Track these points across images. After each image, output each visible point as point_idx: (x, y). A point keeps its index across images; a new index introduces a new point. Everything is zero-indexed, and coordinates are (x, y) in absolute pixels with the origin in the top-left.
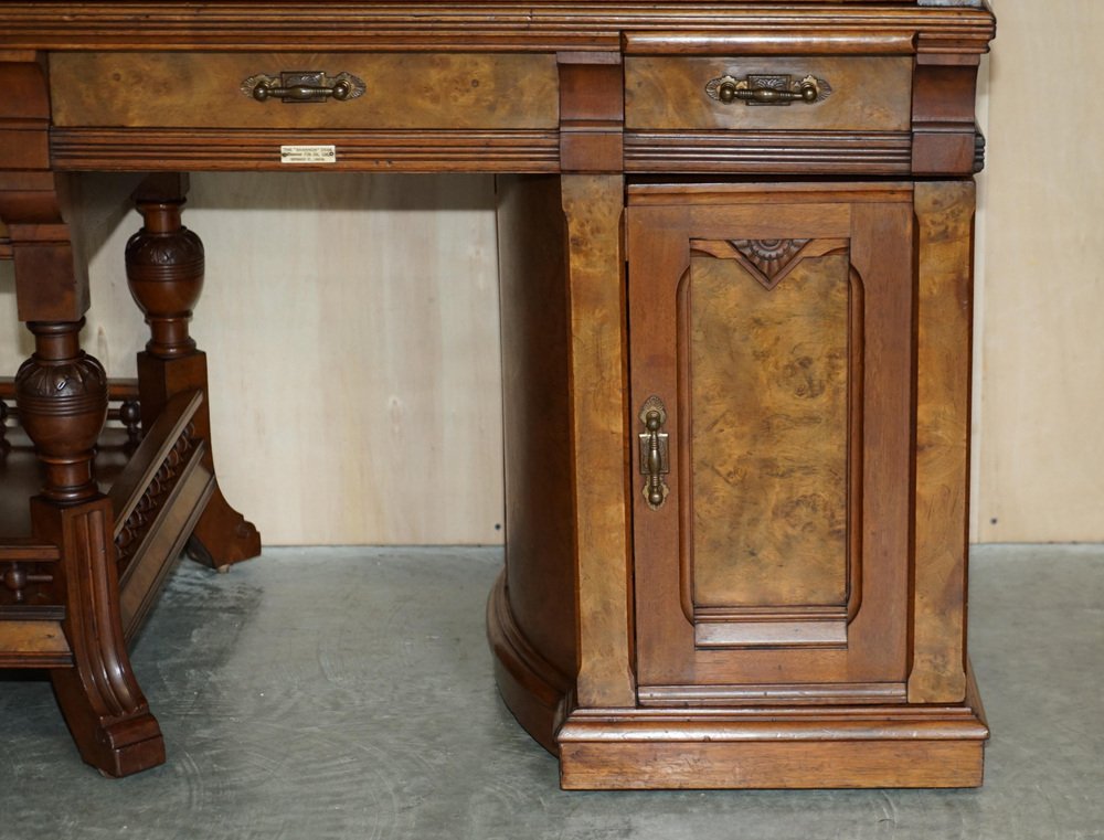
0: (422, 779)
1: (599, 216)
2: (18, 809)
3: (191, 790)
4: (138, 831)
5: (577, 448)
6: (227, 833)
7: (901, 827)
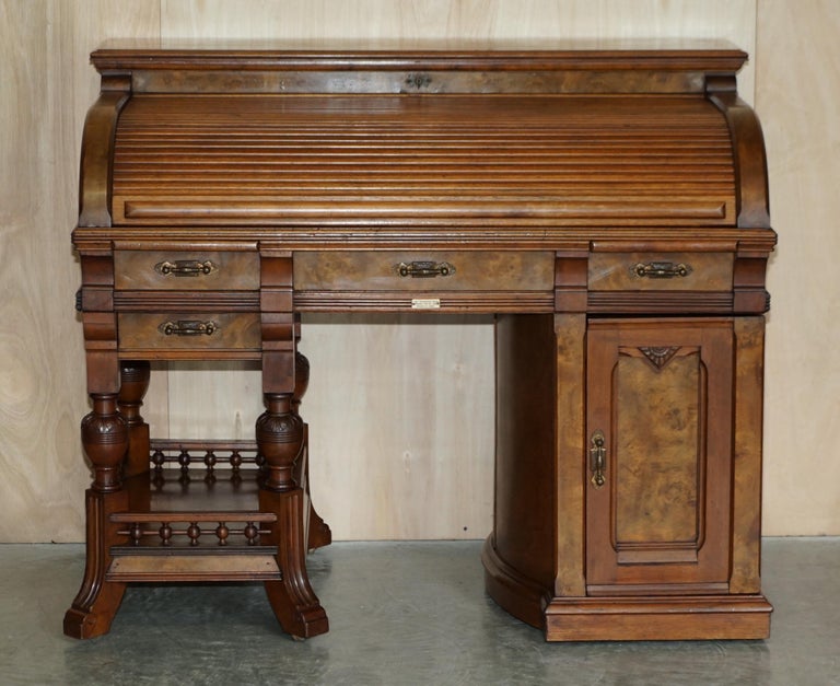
1: (573, 335)
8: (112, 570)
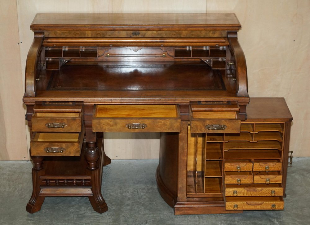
0: (111, 212)
1: (184, 127)
2: (46, 219)
3: (73, 215)
4: (66, 224)
5: (179, 162)
6: (81, 224)
7: (191, 221)
8: (41, 193)
